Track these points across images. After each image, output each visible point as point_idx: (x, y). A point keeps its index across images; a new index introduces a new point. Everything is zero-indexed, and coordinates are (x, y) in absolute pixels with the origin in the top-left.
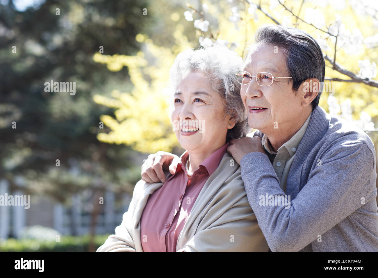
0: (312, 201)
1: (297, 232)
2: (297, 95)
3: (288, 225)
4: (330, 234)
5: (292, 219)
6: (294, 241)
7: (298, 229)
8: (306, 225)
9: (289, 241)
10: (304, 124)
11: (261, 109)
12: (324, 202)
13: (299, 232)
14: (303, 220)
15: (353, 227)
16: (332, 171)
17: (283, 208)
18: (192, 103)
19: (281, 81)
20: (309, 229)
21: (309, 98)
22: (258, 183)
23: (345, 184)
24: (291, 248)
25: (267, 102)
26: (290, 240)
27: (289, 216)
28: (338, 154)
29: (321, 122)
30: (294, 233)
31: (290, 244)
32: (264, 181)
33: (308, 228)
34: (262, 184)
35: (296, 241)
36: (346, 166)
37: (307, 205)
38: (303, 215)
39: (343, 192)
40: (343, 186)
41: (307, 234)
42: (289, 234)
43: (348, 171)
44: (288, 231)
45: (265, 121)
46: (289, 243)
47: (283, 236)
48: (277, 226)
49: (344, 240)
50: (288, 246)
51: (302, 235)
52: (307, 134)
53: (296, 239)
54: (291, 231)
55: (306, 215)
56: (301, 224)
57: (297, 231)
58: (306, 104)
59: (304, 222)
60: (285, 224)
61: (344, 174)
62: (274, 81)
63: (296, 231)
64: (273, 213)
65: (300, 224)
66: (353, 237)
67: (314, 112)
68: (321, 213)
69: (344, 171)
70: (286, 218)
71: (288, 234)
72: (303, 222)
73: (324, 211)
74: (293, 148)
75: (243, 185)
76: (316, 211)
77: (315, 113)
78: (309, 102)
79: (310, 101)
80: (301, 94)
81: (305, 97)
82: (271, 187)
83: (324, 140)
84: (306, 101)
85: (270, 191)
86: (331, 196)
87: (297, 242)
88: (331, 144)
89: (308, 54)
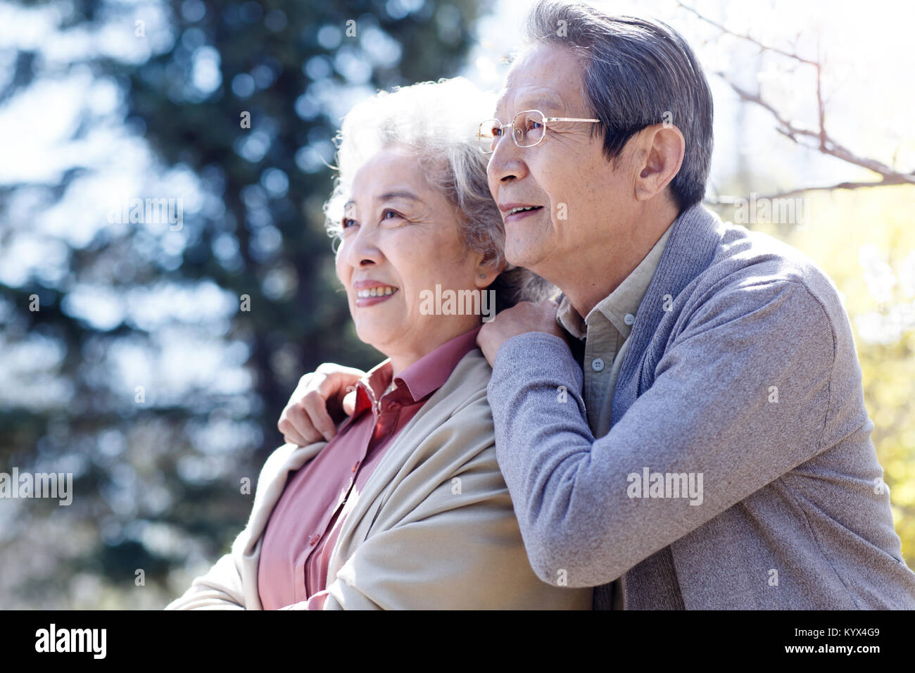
0: (641, 437)
1: (595, 519)
2: (618, 167)
3: (569, 500)
4: (726, 534)
5: (580, 483)
6: (587, 544)
7: (597, 510)
8: (621, 499)
9: (572, 543)
10: (651, 250)
11: (528, 208)
12: (674, 439)
13: (601, 517)
14: (609, 486)
15: (797, 515)
16: (702, 355)
17: (561, 459)
18: (379, 224)
19: (569, 131)
20: (630, 511)
21: (657, 179)
22: (517, 403)
23: (739, 391)
24: (582, 563)
25: (537, 191)
26: (577, 541)
27: (574, 476)
28: (722, 311)
29: (697, 244)
30: (588, 521)
31: (578, 551)
32: (532, 398)
33: (628, 509)
34: (525, 404)
35: (594, 545)
36: (742, 343)
37: (624, 447)
38: (611, 473)
39: (732, 412)
40: (733, 394)
41: (626, 526)
42: (571, 524)
43: (749, 356)
44: (568, 516)
45: (537, 239)
46: (576, 550)
47: (558, 529)
48: (544, 506)
49: (770, 552)
50: (572, 558)
51: (611, 525)
52: (659, 276)
53: (594, 538)
54: (578, 517)
55: (621, 471)
56: (604, 497)
57: (596, 516)
58: (648, 192)
59: (615, 492)
60: (561, 498)
61: (734, 364)
62: (547, 128)
63: (593, 516)
64: (537, 474)
65: (601, 496)
66: (796, 542)
67: (680, 220)
68: (664, 465)
69: (735, 354)
70: (564, 482)
71: (568, 523)
72: (611, 492)
73: (675, 461)
74: (625, 315)
75: (490, 416)
76: (650, 461)
77: (684, 221)
78: (656, 187)
79: (659, 187)
80: (633, 166)
81: (644, 175)
82: (548, 412)
83: (695, 284)
84: (648, 184)
85: (540, 421)
86: (694, 421)
87: (598, 547)
88: (709, 290)
89: (643, 60)
